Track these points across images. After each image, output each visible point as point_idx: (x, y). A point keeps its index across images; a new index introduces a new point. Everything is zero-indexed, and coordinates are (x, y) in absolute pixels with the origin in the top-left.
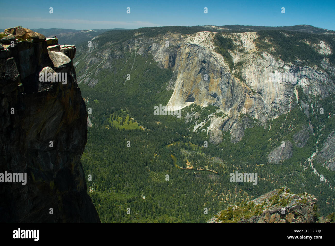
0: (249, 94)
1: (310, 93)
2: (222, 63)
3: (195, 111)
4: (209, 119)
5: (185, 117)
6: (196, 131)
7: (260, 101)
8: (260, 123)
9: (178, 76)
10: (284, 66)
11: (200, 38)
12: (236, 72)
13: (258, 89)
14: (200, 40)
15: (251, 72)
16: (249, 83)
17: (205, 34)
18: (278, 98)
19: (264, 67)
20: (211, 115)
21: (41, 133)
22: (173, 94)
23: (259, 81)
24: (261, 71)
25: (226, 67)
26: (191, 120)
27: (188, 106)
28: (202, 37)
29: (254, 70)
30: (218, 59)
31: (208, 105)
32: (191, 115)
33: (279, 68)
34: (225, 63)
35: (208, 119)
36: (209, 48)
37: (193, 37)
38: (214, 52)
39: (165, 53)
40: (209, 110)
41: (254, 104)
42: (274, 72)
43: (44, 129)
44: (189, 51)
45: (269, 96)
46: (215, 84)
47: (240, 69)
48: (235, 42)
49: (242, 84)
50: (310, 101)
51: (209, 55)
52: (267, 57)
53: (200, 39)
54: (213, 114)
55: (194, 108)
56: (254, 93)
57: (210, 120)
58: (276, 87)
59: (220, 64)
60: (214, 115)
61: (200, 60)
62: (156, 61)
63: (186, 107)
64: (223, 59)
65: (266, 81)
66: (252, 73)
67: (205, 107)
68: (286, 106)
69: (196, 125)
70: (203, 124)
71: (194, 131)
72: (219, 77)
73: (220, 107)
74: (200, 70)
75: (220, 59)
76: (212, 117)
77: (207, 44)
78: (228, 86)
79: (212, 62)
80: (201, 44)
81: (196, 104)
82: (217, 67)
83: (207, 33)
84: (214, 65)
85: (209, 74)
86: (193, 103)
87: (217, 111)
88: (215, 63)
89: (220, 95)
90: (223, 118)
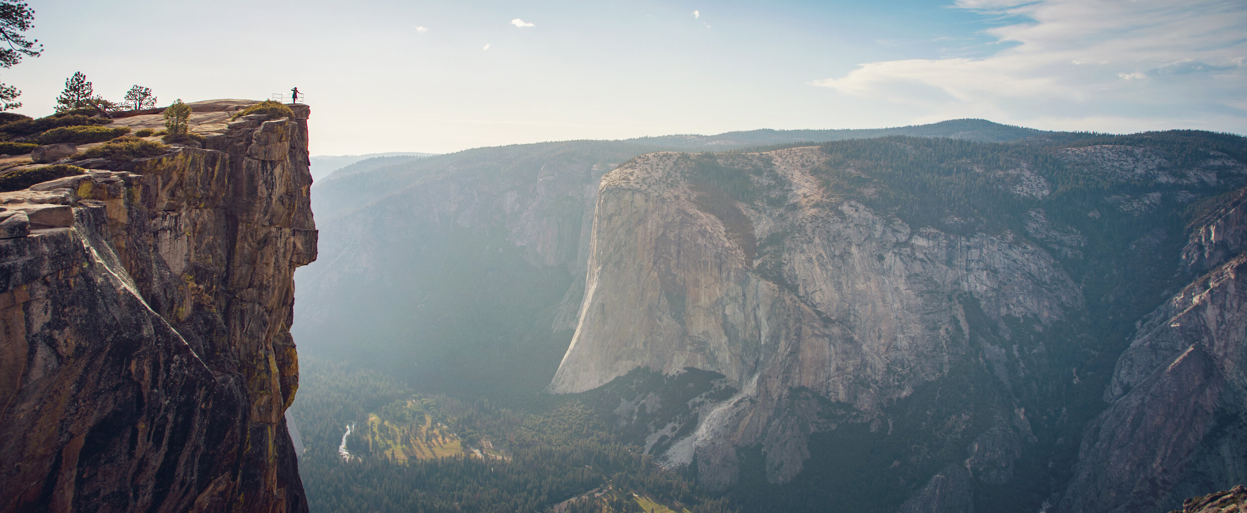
0: (812, 327)
2: (720, 240)
4: (693, 413)
5: (617, 411)
7: (848, 346)
8: (854, 414)
10: (911, 237)
11: (649, 170)
12: (763, 264)
13: (837, 310)
14: (648, 176)
15: (810, 260)
16: (807, 293)
17: (664, 158)
18: (904, 333)
19: (850, 244)
20: (697, 400)
22: (574, 341)
23: (839, 286)
24: (841, 257)
25: (732, 250)
27: (623, 372)
28: (655, 166)
29: (821, 255)
30: (708, 227)
31: (685, 369)
32: (633, 402)
33: (898, 244)
34: (729, 239)
35: (689, 412)
36: (677, 197)
37: (626, 168)
38: (693, 210)
39: (545, 219)
40: (691, 385)
41: (830, 356)
42: (881, 258)
44: (617, 210)
45: (876, 330)
46: (704, 301)
47: (777, 254)
48: (756, 178)
49: (787, 299)
51: (678, 219)
52: (856, 215)
53: (649, 173)
54: (704, 395)
55: (641, 381)
56: (827, 321)
58: (893, 301)
59: (713, 244)
60: (706, 397)
61: (651, 233)
63: (618, 378)
64: (723, 229)
65: (861, 286)
66: (816, 263)
67: (677, 375)
68: (934, 357)
69: (650, 433)
70: (674, 429)
72: (713, 281)
73: (723, 372)
74: (655, 263)
75: (712, 229)
76: (702, 403)
77: (672, 186)
78: (743, 307)
79: (689, 239)
80: (653, 187)
81: (648, 368)
82: (705, 251)
83: (671, 156)
84: (695, 245)
85: (683, 275)
86: (639, 367)
87: (716, 384)
88: (699, 242)
89: (721, 336)
90: (736, 405)
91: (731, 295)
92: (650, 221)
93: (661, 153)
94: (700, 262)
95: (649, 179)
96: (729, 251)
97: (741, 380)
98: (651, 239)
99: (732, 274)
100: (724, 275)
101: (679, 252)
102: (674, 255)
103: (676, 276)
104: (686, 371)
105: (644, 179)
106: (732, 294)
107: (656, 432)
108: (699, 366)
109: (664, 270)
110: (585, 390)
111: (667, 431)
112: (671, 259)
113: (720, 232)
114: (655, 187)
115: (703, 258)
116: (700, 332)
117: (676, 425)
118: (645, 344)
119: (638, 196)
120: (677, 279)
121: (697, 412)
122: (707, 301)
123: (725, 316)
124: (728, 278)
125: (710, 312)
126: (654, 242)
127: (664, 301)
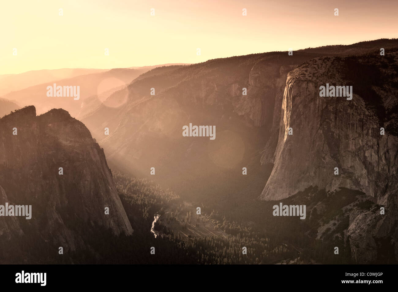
2: (363, 110)
4: (346, 215)
6: (321, 237)
9: (279, 139)
11: (317, 68)
14: (316, 72)
17: (326, 60)
20: (349, 207)
25: (370, 117)
26: (311, 216)
27: (302, 189)
28: (320, 66)
30: (354, 103)
31: (340, 188)
34: (368, 110)
35: (343, 214)
39: (254, 100)
40: (344, 198)
44: (298, 94)
46: (352, 147)
54: (352, 204)
55: (313, 195)
57: (348, 217)
59: (358, 113)
60: (354, 206)
61: (319, 107)
64: (364, 103)
67: (335, 192)
69: (320, 226)
70: (335, 224)
71: (318, 238)
72: (357, 136)
73: (364, 191)
74: (321, 125)
75: (357, 104)
76: (351, 210)
77: (331, 78)
78: (377, 152)
79: (342, 110)
80: (320, 78)
81: (317, 187)
82: (353, 117)
83: (329, 58)
84: (346, 114)
85: (338, 132)
86: (312, 186)
87: (360, 198)
88: (349, 112)
89: (363, 169)
91: (369, 144)
92: (318, 100)
93: (324, 57)
94: (349, 124)
95: (317, 74)
96: (369, 117)
97: (376, 197)
98: (318, 110)
99: (370, 131)
100: (365, 132)
101: (336, 118)
102: (333, 120)
103: (333, 132)
104: (340, 190)
105: (314, 74)
107: (323, 225)
108: (348, 186)
109: (326, 129)
110: (281, 199)
111: (330, 225)
112: (331, 122)
113: (362, 105)
114: (321, 79)
115: (351, 122)
116: (349, 166)
117: (336, 222)
118: (315, 173)
119: (311, 85)
120: (335, 134)
121: (348, 214)
122: (354, 148)
123: (365, 157)
124: (367, 134)
125: (356, 154)
126: (320, 113)
127: (326, 147)
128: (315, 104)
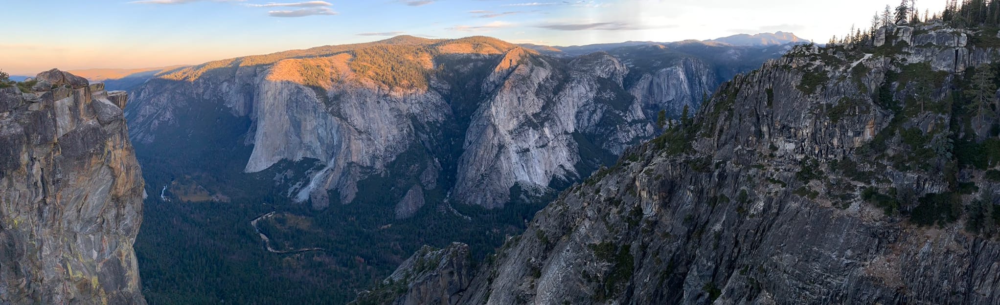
0: (355, 136)
1: (426, 120)
2: (314, 99)
3: (285, 169)
7: (369, 142)
8: (374, 171)
9: (258, 125)
12: (333, 110)
13: (364, 128)
15: (351, 106)
16: (351, 121)
17: (288, 62)
18: (391, 134)
19: (366, 97)
20: (309, 171)
21: (82, 209)
22: (254, 149)
23: (363, 117)
24: (363, 103)
25: (320, 104)
26: (283, 181)
27: (276, 162)
28: (284, 66)
29: (355, 104)
30: (308, 94)
31: (302, 158)
32: (282, 175)
33: (385, 95)
34: (318, 99)
35: (306, 177)
36: (295, 81)
38: (301, 87)
39: (239, 94)
40: (306, 165)
41: (363, 148)
42: (378, 102)
43: (85, 204)
45: (380, 134)
46: (309, 128)
47: (338, 105)
48: (327, 70)
49: (344, 124)
50: (428, 131)
51: (295, 91)
52: (367, 84)
53: (281, 70)
54: (312, 169)
55: (284, 165)
56: (360, 132)
57: (309, 178)
58: (385, 121)
59: (311, 102)
61: (285, 98)
62: (229, 106)
63: (274, 164)
64: (315, 94)
65: (372, 116)
66: (354, 107)
67: (299, 161)
68: (402, 143)
69: (290, 188)
70: (300, 185)
71: (289, 196)
72: (312, 118)
73: (319, 158)
74: (287, 112)
75: (310, 95)
76: (311, 173)
77: (292, 75)
78: (326, 130)
79: (301, 100)
80: (284, 76)
81: (286, 159)
82: (308, 105)
83: (291, 61)
84: (304, 103)
85: (299, 117)
86: (283, 159)
87: (317, 163)
88: (305, 101)
89: (317, 143)
90: (326, 172)
92: (284, 93)
94: (306, 110)
96: (318, 104)
97: (327, 161)
98: (285, 101)
99: (320, 115)
100: (317, 115)
101: (297, 106)
102: (295, 108)
105: (280, 73)
106: (321, 124)
107: (292, 187)
108: (308, 156)
109: (291, 115)
110: (261, 171)
111: (297, 186)
112: (293, 109)
113: (314, 96)
115: (308, 108)
116: (308, 142)
117: (301, 183)
118: (285, 148)
119: (278, 81)
120: (297, 118)
121: (309, 176)
123: (318, 134)
124: (319, 117)
125: (312, 132)
126: (286, 103)
127: (292, 129)
128: (282, 96)
